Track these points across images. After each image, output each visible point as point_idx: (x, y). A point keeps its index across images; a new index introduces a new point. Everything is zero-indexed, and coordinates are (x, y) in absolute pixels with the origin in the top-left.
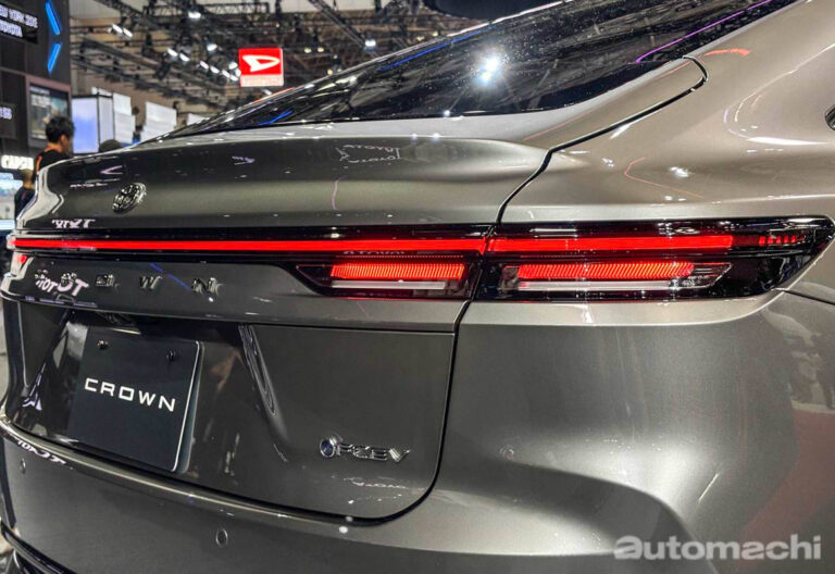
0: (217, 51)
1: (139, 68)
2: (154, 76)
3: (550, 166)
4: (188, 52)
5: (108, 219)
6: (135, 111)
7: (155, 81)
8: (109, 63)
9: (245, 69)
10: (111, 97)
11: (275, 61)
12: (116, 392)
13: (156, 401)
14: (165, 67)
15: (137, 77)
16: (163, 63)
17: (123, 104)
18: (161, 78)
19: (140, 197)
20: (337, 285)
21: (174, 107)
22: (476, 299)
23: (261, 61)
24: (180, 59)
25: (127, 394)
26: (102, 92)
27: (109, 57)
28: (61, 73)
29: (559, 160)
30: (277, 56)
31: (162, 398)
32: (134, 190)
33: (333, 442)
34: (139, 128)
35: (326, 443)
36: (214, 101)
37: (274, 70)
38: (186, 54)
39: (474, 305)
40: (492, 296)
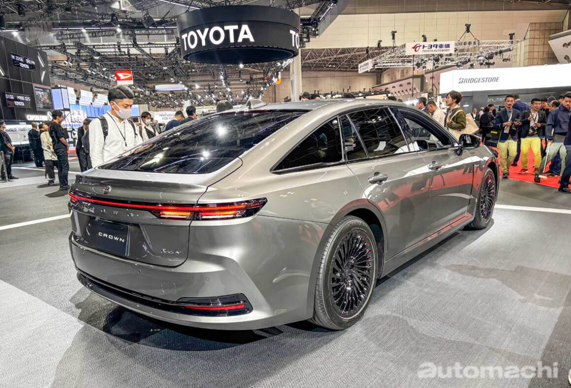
0: (106, 70)
1: (76, 76)
2: (82, 79)
3: (208, 190)
4: (95, 70)
5: (102, 195)
6: (76, 91)
7: (83, 80)
8: (64, 74)
9: (119, 79)
10: (66, 88)
11: (130, 75)
12: (108, 236)
13: (119, 239)
14: (86, 76)
15: (75, 79)
16: (86, 74)
17: (71, 90)
18: (85, 80)
19: (110, 190)
20: (162, 216)
21: (91, 91)
22: (193, 220)
23: (125, 76)
24: (92, 73)
25: (111, 237)
26: (62, 86)
27: (63, 72)
28: (47, 82)
29: (210, 189)
30: (130, 73)
31: (121, 239)
32: (109, 188)
33: (164, 250)
34: (78, 98)
35: (162, 251)
36: (106, 87)
37: (130, 79)
38: (94, 71)
39: (193, 222)
40: (198, 220)
